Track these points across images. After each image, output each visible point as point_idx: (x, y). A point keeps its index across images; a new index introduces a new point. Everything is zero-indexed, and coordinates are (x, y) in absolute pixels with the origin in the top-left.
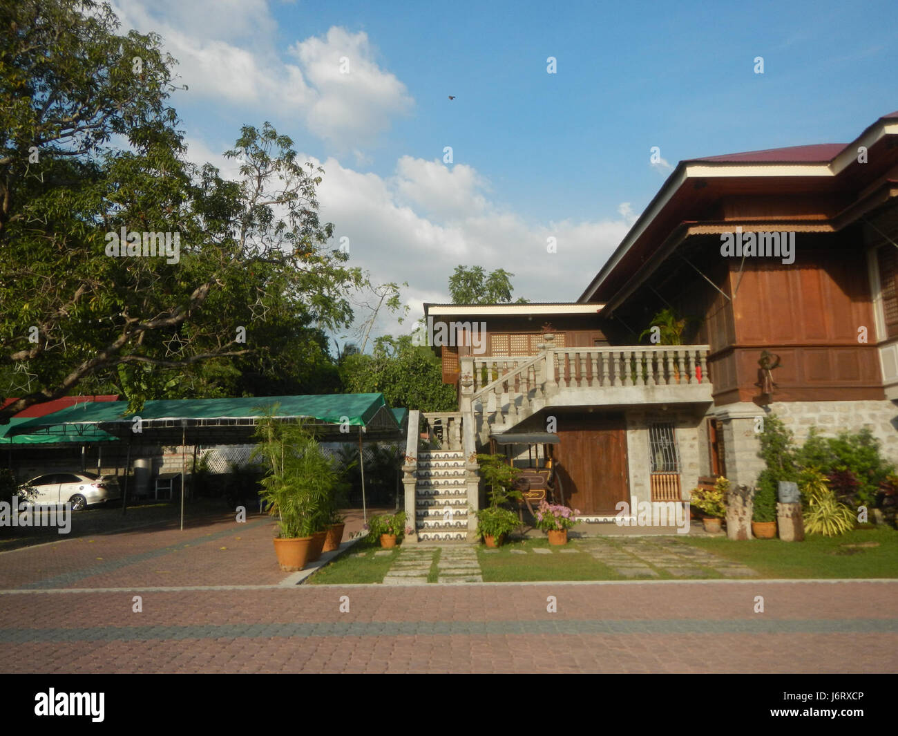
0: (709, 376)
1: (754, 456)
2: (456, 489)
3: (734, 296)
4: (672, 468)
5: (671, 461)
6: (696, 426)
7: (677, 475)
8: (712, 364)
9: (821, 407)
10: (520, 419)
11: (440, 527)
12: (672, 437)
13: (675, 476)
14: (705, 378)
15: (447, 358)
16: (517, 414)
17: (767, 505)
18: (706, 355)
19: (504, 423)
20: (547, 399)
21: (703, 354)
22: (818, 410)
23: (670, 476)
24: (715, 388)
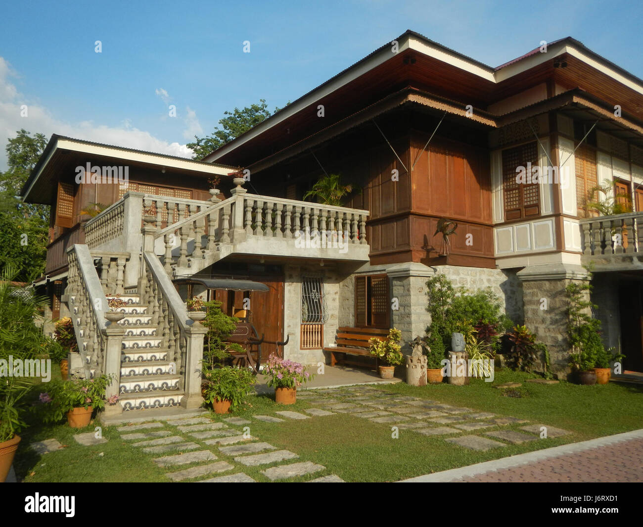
0: (367, 238)
1: (424, 311)
2: (146, 342)
3: (412, 169)
4: (318, 318)
5: (318, 313)
6: (339, 283)
7: (321, 325)
8: (371, 228)
9: (461, 272)
10: (207, 263)
11: (141, 391)
12: (320, 291)
13: (320, 326)
14: (364, 240)
15: (63, 200)
16: (204, 258)
17: (440, 353)
18: (366, 219)
19: (189, 266)
20: (234, 245)
21: (364, 219)
22: (458, 274)
23: (316, 326)
24: (373, 249)
